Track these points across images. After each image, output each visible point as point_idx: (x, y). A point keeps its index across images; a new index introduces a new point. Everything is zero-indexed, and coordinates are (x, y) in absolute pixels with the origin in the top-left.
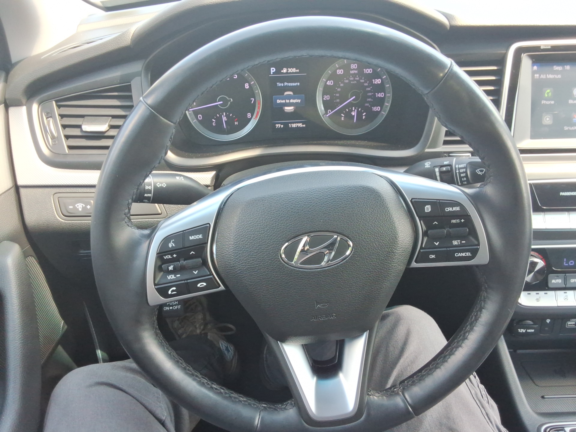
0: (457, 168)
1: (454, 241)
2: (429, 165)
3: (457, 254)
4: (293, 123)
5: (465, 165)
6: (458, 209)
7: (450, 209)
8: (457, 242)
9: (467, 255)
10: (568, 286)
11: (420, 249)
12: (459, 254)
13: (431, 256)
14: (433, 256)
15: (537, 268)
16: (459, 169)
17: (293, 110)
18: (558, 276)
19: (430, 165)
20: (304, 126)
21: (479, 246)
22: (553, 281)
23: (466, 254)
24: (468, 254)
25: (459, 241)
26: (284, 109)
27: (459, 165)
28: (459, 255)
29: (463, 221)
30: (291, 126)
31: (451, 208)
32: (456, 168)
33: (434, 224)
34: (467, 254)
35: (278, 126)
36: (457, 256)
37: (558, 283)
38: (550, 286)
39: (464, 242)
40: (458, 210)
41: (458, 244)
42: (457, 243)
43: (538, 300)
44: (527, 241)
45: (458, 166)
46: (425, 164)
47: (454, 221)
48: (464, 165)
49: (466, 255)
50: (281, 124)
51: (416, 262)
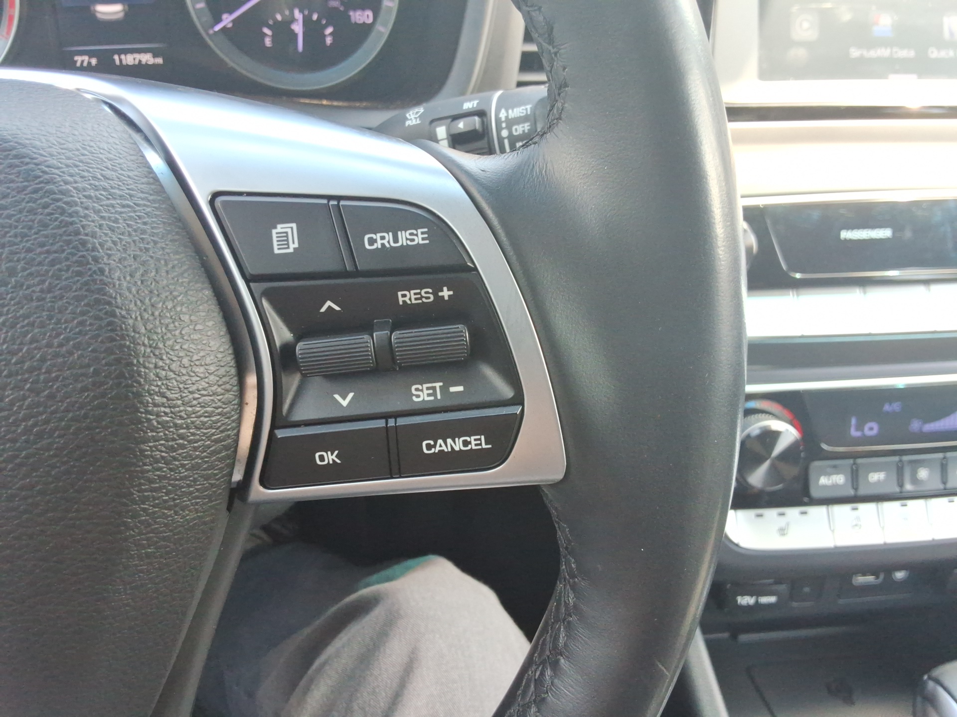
0: (503, 119)
1: (419, 387)
2: (417, 116)
3: (432, 442)
4: (126, 52)
5: (529, 107)
6: (419, 237)
7: (383, 240)
8: (428, 389)
9: (474, 447)
10: (862, 492)
11: (274, 427)
12: (440, 441)
13: (322, 458)
14: (331, 457)
15: (781, 446)
16: (511, 123)
17: (121, 15)
18: (835, 467)
19: (419, 116)
20: (159, 61)
21: (522, 404)
22: (823, 481)
23: (466, 443)
24: (477, 442)
25: (438, 385)
26: (95, 11)
27: (510, 111)
28: (438, 448)
29: (446, 293)
30: (121, 60)
31: (389, 236)
32: (498, 121)
33: (323, 310)
34: (473, 443)
35: (83, 62)
36: (433, 450)
37: (835, 486)
38: (815, 493)
39: (460, 388)
40: (421, 242)
41: (432, 398)
42: (429, 395)
43: (782, 531)
44: (724, 376)
45: (507, 112)
46: (407, 115)
47: (408, 297)
48: (526, 109)
49: (469, 447)
50: (91, 54)
51: (264, 482)
